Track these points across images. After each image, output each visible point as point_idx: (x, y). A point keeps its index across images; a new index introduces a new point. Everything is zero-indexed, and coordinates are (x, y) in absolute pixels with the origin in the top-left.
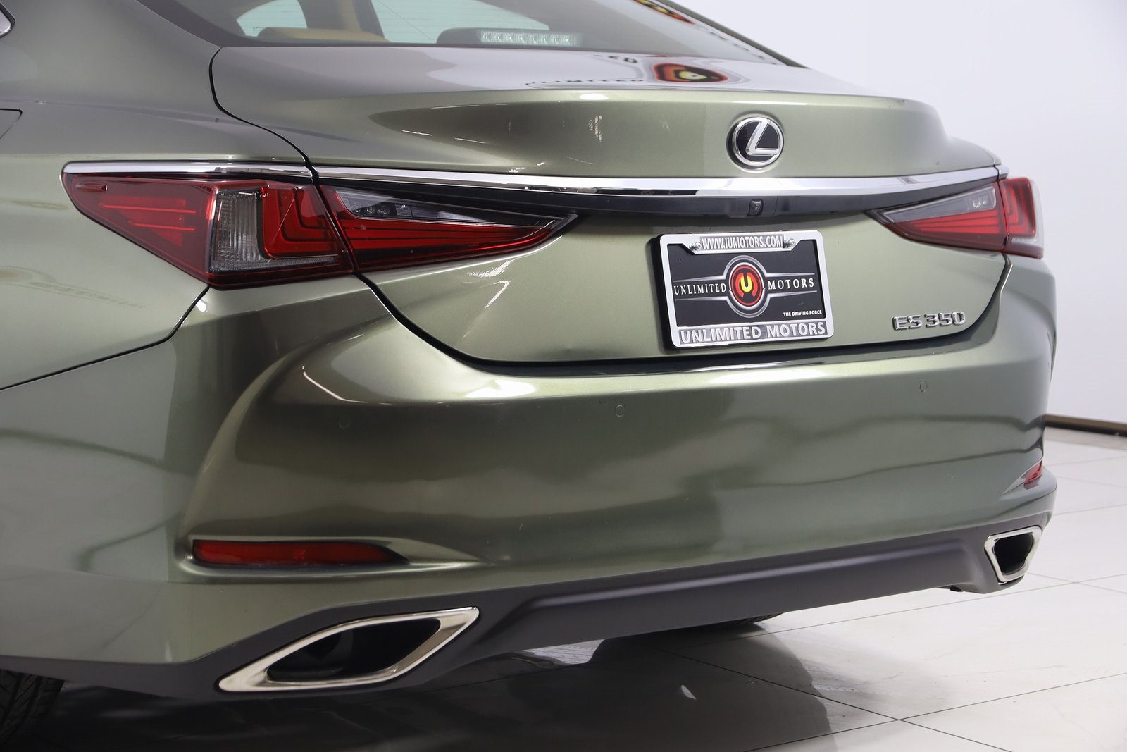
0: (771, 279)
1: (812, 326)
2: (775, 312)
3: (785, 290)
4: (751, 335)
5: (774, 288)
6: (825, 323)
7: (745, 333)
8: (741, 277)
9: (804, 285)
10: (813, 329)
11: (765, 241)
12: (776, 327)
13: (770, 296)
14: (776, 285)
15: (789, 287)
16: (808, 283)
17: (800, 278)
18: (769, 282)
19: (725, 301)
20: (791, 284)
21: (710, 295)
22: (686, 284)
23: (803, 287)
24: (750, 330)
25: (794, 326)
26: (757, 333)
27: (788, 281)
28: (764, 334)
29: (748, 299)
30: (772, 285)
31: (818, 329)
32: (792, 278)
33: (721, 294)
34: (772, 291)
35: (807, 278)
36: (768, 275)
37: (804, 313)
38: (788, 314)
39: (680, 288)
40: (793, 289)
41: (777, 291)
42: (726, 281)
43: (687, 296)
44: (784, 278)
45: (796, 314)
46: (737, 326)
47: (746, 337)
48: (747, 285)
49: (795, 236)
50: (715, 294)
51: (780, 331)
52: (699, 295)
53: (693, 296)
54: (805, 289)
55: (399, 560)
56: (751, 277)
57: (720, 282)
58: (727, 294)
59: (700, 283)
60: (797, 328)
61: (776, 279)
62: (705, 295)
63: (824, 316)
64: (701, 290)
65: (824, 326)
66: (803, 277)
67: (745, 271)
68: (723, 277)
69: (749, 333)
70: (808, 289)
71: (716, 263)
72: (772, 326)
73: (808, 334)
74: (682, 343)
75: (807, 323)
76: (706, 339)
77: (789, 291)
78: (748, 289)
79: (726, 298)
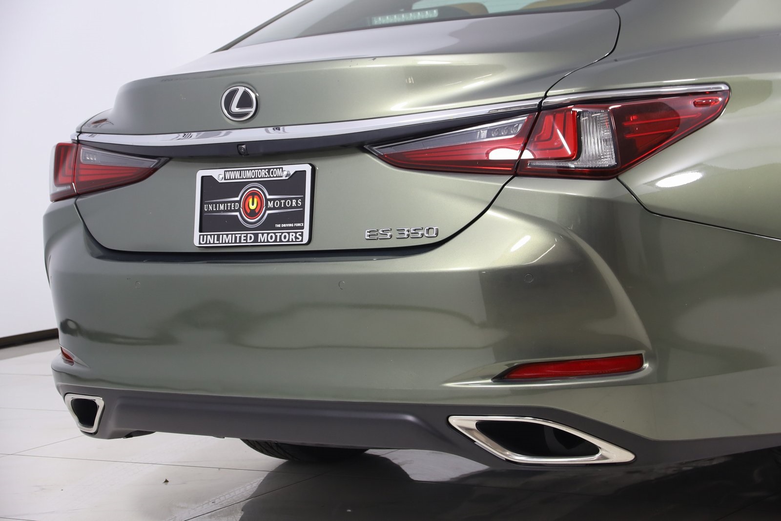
0: (271, 200)
1: (292, 235)
2: (270, 224)
4: (246, 240)
5: (272, 207)
6: (302, 232)
7: (243, 238)
8: (250, 198)
9: (294, 204)
10: (292, 237)
11: (269, 172)
12: (265, 235)
13: (268, 212)
14: (274, 203)
15: (283, 206)
16: (297, 203)
17: (291, 199)
18: (269, 202)
19: (237, 216)
20: (285, 203)
21: (228, 211)
22: (213, 203)
23: (293, 206)
24: (247, 237)
25: (278, 235)
26: (251, 238)
27: (283, 201)
28: (256, 240)
29: (253, 214)
30: (270, 205)
31: (296, 238)
32: (286, 199)
33: (235, 211)
34: (270, 209)
35: (297, 199)
36: (269, 197)
37: (290, 225)
38: (279, 226)
39: (208, 206)
40: (285, 207)
41: (274, 208)
42: (239, 202)
43: (213, 211)
44: (280, 200)
45: (284, 225)
46: (238, 234)
47: (242, 241)
48: (253, 204)
49: (290, 169)
50: (231, 211)
51: (265, 237)
52: (220, 211)
53: (216, 211)
56: (257, 198)
57: (235, 202)
58: (239, 210)
59: (222, 203)
60: (281, 236)
61: (274, 200)
62: (224, 211)
63: (302, 228)
64: (222, 207)
65: (302, 235)
66: (294, 198)
67: (253, 194)
68: (238, 199)
69: (245, 238)
70: (297, 207)
71: (233, 188)
72: (263, 234)
73: (288, 241)
74: (200, 243)
75: (289, 233)
76: (216, 242)
77: (282, 208)
78: (252, 207)
79: (237, 214)
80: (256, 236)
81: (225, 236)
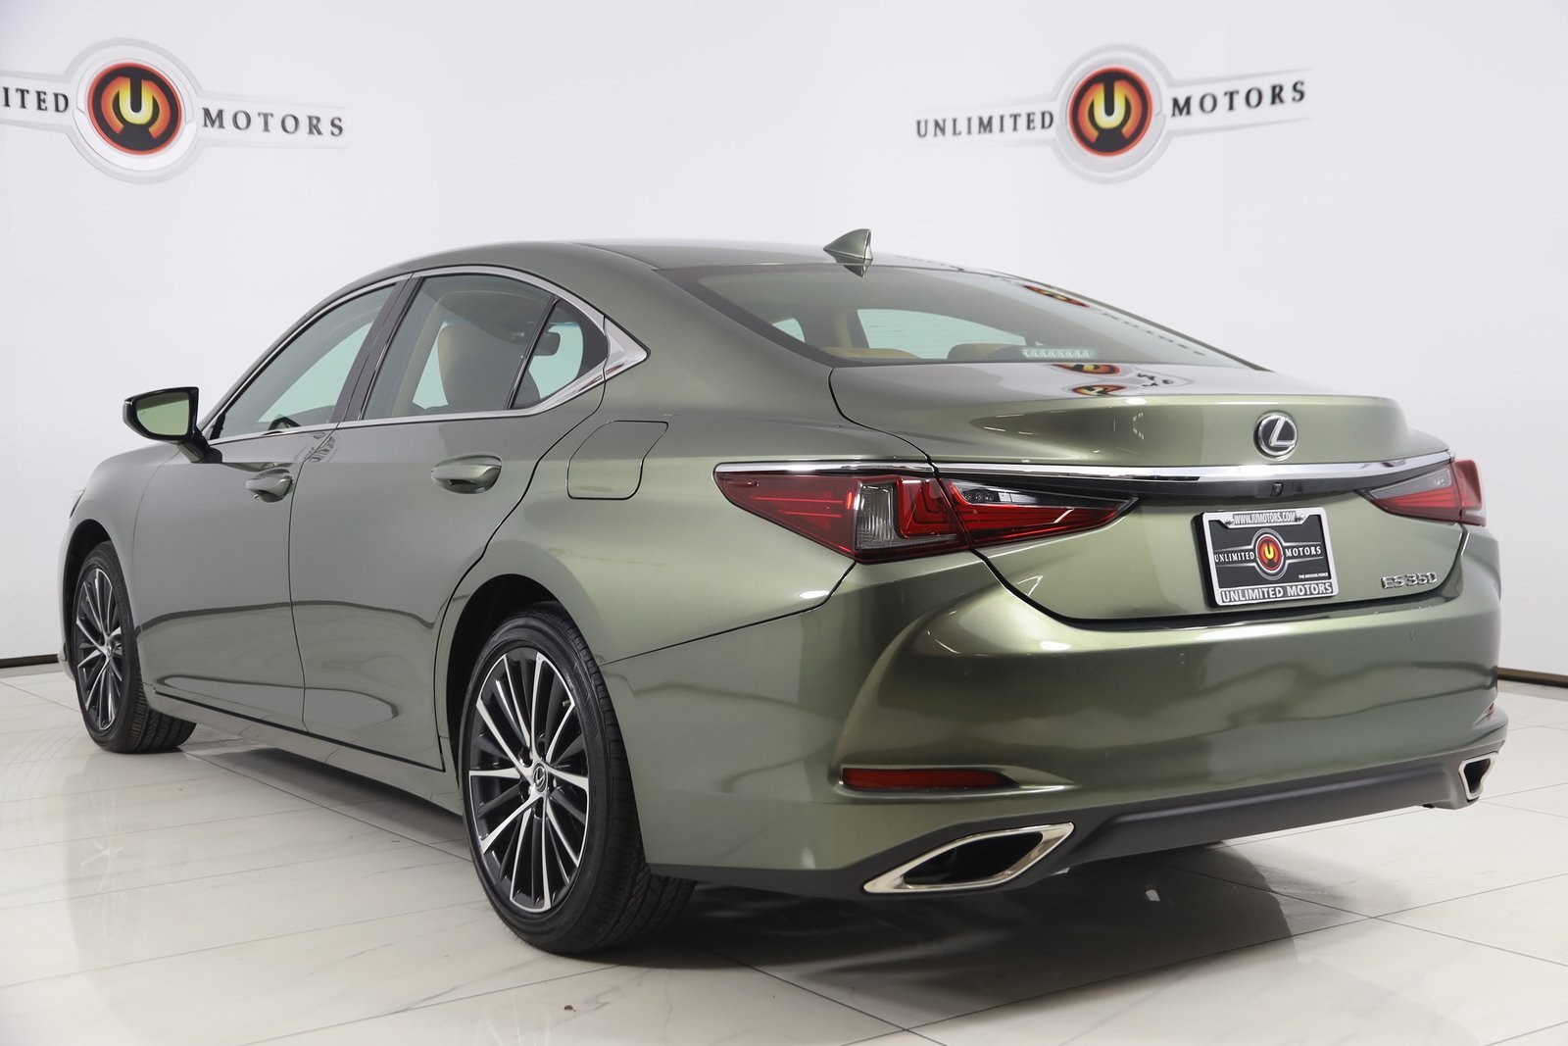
0: (1288, 548)
1: (1322, 587)
2: (1292, 575)
3: (1299, 556)
4: (1275, 594)
5: (1291, 555)
6: (1331, 583)
7: (1271, 593)
8: (1265, 546)
9: (1313, 552)
10: (1322, 589)
11: (1281, 516)
12: (1294, 588)
13: (1288, 562)
14: (1293, 552)
15: (1302, 554)
16: (1316, 550)
17: (1310, 546)
18: (1286, 550)
19: (1254, 567)
20: (1303, 551)
21: (1242, 561)
22: (1224, 553)
23: (1313, 554)
24: (1274, 590)
25: (1307, 587)
26: (1280, 592)
27: (1301, 549)
28: (1285, 595)
29: (1271, 564)
30: (1288, 553)
31: (1326, 589)
32: (1304, 547)
33: (1250, 561)
34: (1289, 558)
35: (1315, 546)
36: (1285, 544)
37: (1315, 575)
38: (1302, 577)
39: (1220, 557)
40: (1305, 556)
41: (1293, 557)
42: (1253, 550)
43: (1226, 563)
44: (1298, 547)
45: (1307, 576)
46: (1264, 588)
47: (1272, 596)
48: (1269, 553)
49: (1304, 513)
50: (1246, 561)
51: (1296, 591)
52: (1234, 562)
53: (1229, 562)
54: (1314, 556)
55: (1011, 784)
56: (1272, 546)
57: (1249, 551)
58: (1254, 560)
59: (1234, 552)
60: (1310, 588)
61: (1292, 547)
62: (1238, 562)
63: (1329, 577)
64: (1235, 558)
65: (1331, 586)
66: (1313, 546)
67: (1268, 542)
68: (1251, 547)
69: (1273, 592)
70: (1316, 555)
71: (1245, 535)
72: (1291, 586)
73: (1319, 593)
74: (1224, 602)
75: (1317, 584)
76: (1241, 598)
77: (1302, 557)
78: (1270, 556)
79: (1254, 564)
80: (1284, 588)
81: (1250, 591)
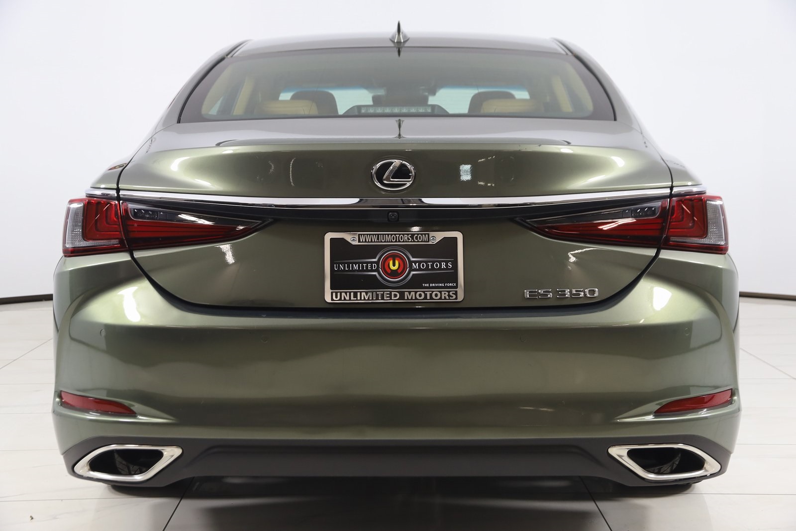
0: (415, 262)
1: (445, 294)
2: (416, 283)
3: (426, 269)
4: (390, 297)
6: (456, 292)
7: (386, 296)
8: (390, 260)
11: (412, 237)
12: (413, 293)
13: (413, 273)
14: (417, 266)
15: (430, 268)
16: (447, 265)
17: (440, 262)
18: (413, 264)
19: (375, 275)
20: (432, 265)
21: (363, 270)
22: (344, 263)
23: (443, 267)
24: (390, 294)
25: (428, 294)
26: (396, 296)
27: (430, 264)
28: (401, 298)
29: (394, 274)
30: (415, 266)
31: (449, 296)
32: (434, 262)
33: (372, 271)
34: (415, 270)
35: (447, 262)
36: (413, 259)
37: (440, 285)
38: (426, 285)
39: (339, 266)
40: (433, 269)
41: (420, 269)
42: (377, 262)
43: (345, 271)
44: (426, 262)
45: (433, 285)
46: (379, 292)
47: (385, 298)
48: (394, 265)
49: (439, 235)
50: (367, 270)
51: (414, 296)
52: (353, 271)
53: (349, 271)
54: (444, 269)
56: (398, 260)
57: (372, 263)
58: (377, 271)
59: (356, 263)
60: (431, 294)
61: (420, 262)
62: (359, 271)
63: (456, 287)
64: (356, 267)
65: (456, 294)
66: (444, 262)
67: (394, 256)
68: (375, 260)
69: (388, 295)
70: (447, 269)
71: (370, 250)
72: (410, 293)
73: (441, 299)
74: (333, 300)
75: (440, 292)
76: (352, 298)
77: (430, 270)
78: (394, 268)
79: (375, 273)
80: (402, 294)
81: (363, 293)
